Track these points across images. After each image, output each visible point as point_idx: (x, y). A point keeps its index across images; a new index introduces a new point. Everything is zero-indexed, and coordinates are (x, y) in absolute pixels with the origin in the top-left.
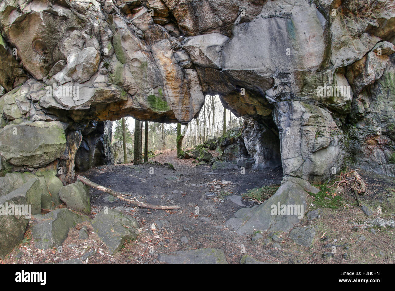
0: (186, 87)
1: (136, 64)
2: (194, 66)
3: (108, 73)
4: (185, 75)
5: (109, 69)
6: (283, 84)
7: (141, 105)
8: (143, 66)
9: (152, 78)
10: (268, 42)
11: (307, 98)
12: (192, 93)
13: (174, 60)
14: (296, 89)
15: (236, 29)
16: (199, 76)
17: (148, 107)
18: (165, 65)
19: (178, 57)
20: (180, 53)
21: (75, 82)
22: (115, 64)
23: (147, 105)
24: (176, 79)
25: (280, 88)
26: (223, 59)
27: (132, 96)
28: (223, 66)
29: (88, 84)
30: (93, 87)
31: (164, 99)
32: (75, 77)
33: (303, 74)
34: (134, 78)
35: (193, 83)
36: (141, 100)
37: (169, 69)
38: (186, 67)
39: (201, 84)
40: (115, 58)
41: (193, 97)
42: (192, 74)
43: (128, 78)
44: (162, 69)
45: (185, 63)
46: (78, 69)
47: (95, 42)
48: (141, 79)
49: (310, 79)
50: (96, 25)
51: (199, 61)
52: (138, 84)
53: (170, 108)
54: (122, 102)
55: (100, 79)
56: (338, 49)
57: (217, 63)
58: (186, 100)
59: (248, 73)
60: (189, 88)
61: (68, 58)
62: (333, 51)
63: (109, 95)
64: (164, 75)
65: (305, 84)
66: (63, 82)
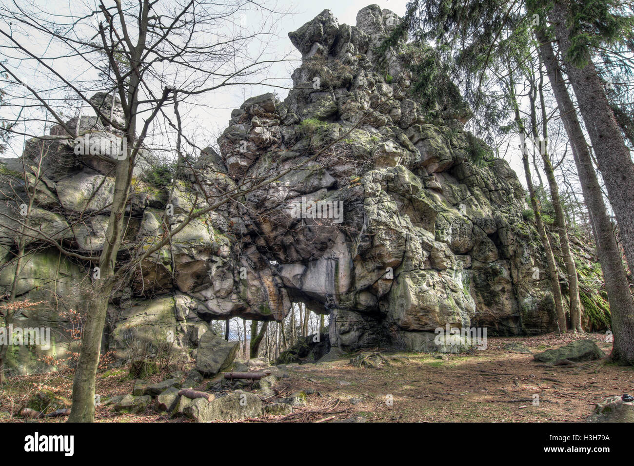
0: (280, 299)
1: (254, 288)
2: (285, 287)
3: (238, 293)
4: (280, 291)
5: (238, 290)
6: (331, 300)
7: (255, 311)
8: (258, 289)
9: (263, 296)
10: (325, 275)
11: (343, 307)
12: (283, 302)
13: (273, 283)
14: (337, 302)
15: (310, 264)
16: (288, 293)
17: (260, 312)
18: (269, 287)
19: (276, 280)
20: (277, 278)
21: (217, 297)
22: (242, 288)
23: (259, 311)
24: (275, 295)
25: (330, 302)
26: (302, 283)
27: (250, 306)
28: (301, 288)
29: (226, 299)
30: (231, 302)
31: (269, 307)
32: (218, 295)
33: (339, 295)
34: (253, 296)
35: (284, 296)
36: (256, 308)
37: (271, 289)
38: (281, 287)
39: (289, 296)
40: (241, 284)
41: (284, 304)
42: (284, 291)
43: (249, 296)
44: (267, 289)
45: (280, 285)
46: (221, 291)
47: (231, 275)
48: (257, 297)
49: (343, 297)
50: (232, 265)
51: (288, 284)
52: (254, 299)
53: (272, 313)
54: (245, 309)
55: (234, 296)
56: (360, 280)
57: (298, 286)
58: (281, 307)
59: (314, 293)
60: (282, 299)
61: (214, 282)
62: (357, 281)
63: (241, 306)
64: (269, 293)
65: (340, 300)
66: (212, 298)
